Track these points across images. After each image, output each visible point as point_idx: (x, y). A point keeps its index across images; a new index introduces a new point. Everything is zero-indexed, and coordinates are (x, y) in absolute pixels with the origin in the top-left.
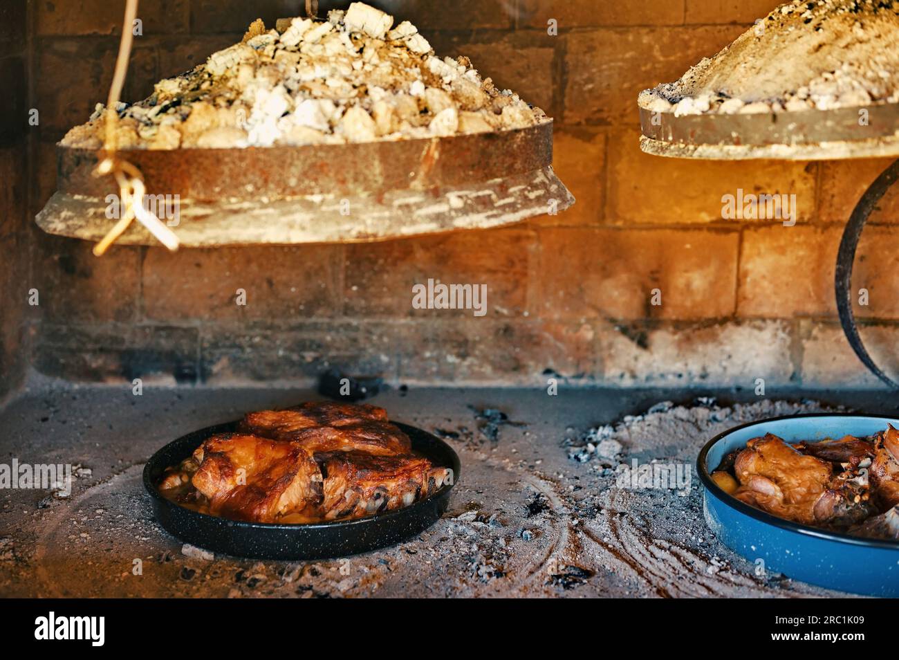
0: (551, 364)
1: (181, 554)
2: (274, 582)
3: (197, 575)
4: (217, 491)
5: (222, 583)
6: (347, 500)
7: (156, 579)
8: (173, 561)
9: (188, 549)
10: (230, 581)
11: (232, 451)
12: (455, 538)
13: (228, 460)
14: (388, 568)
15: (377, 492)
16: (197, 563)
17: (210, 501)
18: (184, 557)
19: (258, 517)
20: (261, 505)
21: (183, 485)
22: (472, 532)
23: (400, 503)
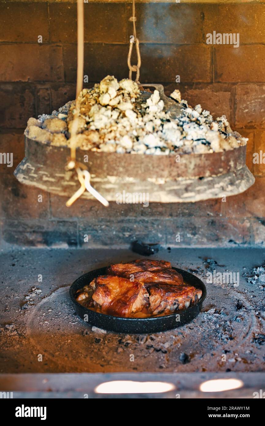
0: (232, 238)
1: (91, 330)
2: (135, 344)
3: (101, 341)
4: (104, 302)
5: (113, 344)
6: (162, 306)
7: (83, 343)
8: (89, 335)
9: (94, 329)
10: (116, 344)
11: (108, 284)
12: (208, 322)
13: (107, 288)
14: (183, 336)
15: (174, 302)
16: (99, 335)
17: (101, 306)
18: (93, 332)
19: (125, 314)
20: (125, 309)
21: (87, 298)
22: (215, 319)
23: (184, 306)
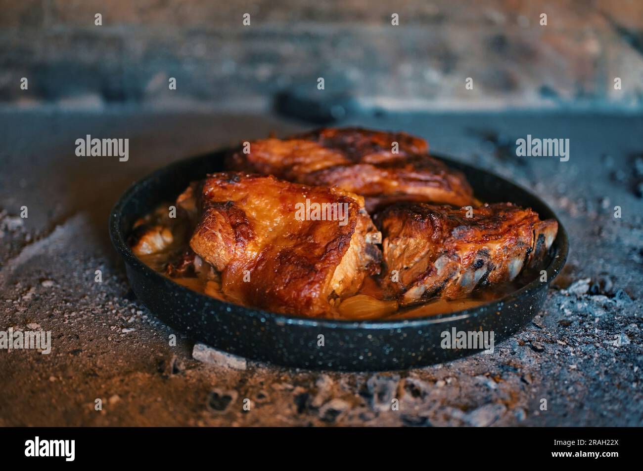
1: (191, 357)
2: (359, 410)
3: (232, 402)
4: (233, 260)
5: (276, 413)
6: (438, 273)
7: (166, 406)
8: (183, 373)
9: (201, 352)
10: (288, 411)
11: (244, 199)
13: (243, 214)
14: (523, 380)
15: (478, 258)
16: (221, 375)
17: (221, 274)
18: (197, 364)
19: (309, 301)
20: (312, 283)
21: (167, 249)
23: (505, 274)
